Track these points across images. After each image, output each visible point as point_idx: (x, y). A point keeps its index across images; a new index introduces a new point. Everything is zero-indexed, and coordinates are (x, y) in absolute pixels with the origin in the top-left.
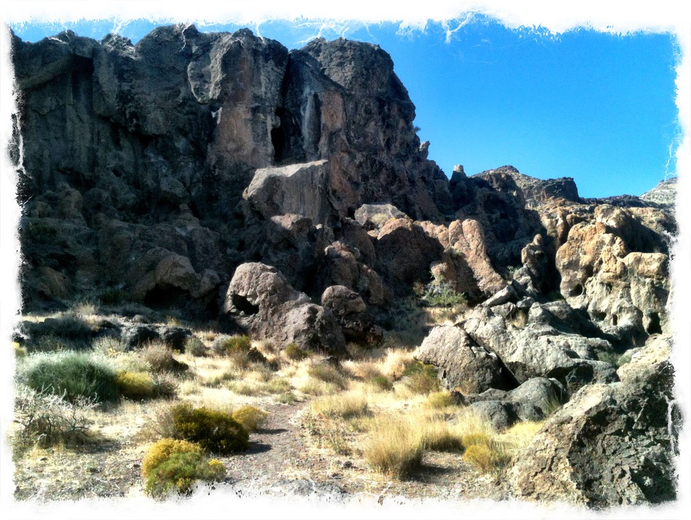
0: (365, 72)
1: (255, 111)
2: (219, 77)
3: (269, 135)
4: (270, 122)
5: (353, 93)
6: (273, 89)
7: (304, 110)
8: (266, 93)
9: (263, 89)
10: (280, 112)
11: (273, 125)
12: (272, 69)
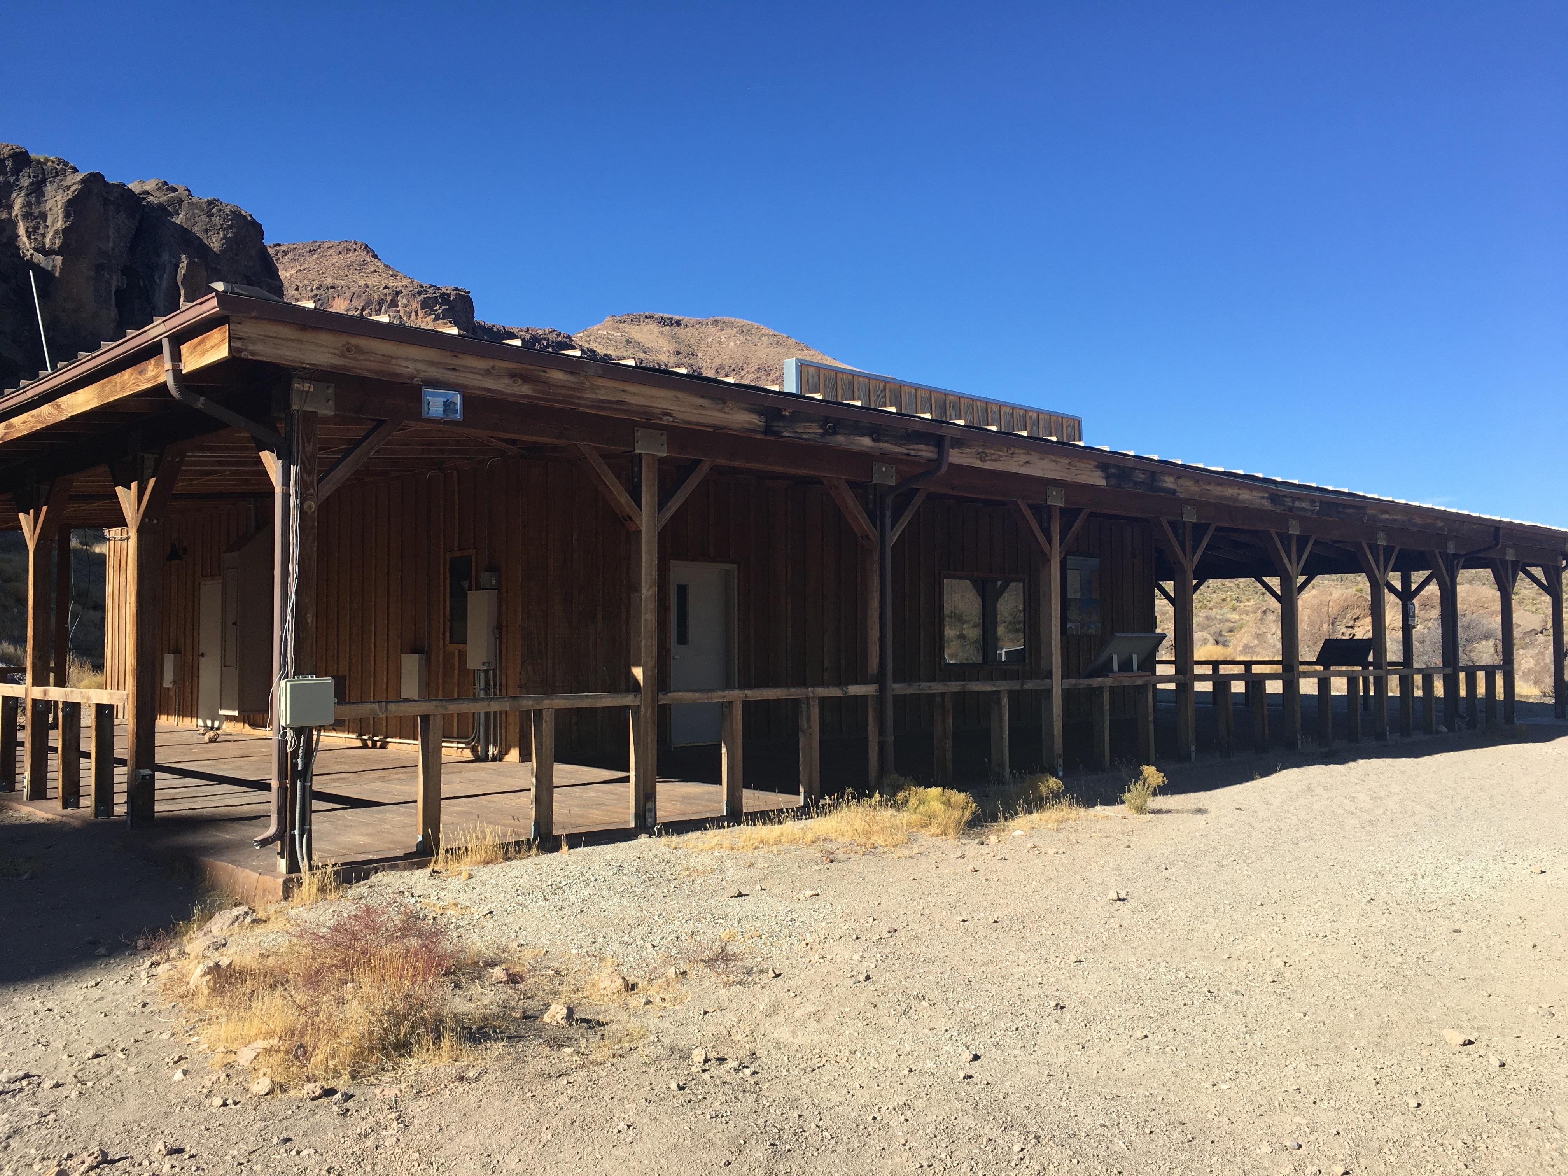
0: (234, 246)
1: (99, 268)
2: (60, 225)
3: (113, 297)
4: (116, 281)
5: (219, 267)
6: (122, 244)
7: (161, 278)
8: (113, 249)
9: (111, 244)
10: (126, 271)
11: (118, 286)
12: (123, 222)
